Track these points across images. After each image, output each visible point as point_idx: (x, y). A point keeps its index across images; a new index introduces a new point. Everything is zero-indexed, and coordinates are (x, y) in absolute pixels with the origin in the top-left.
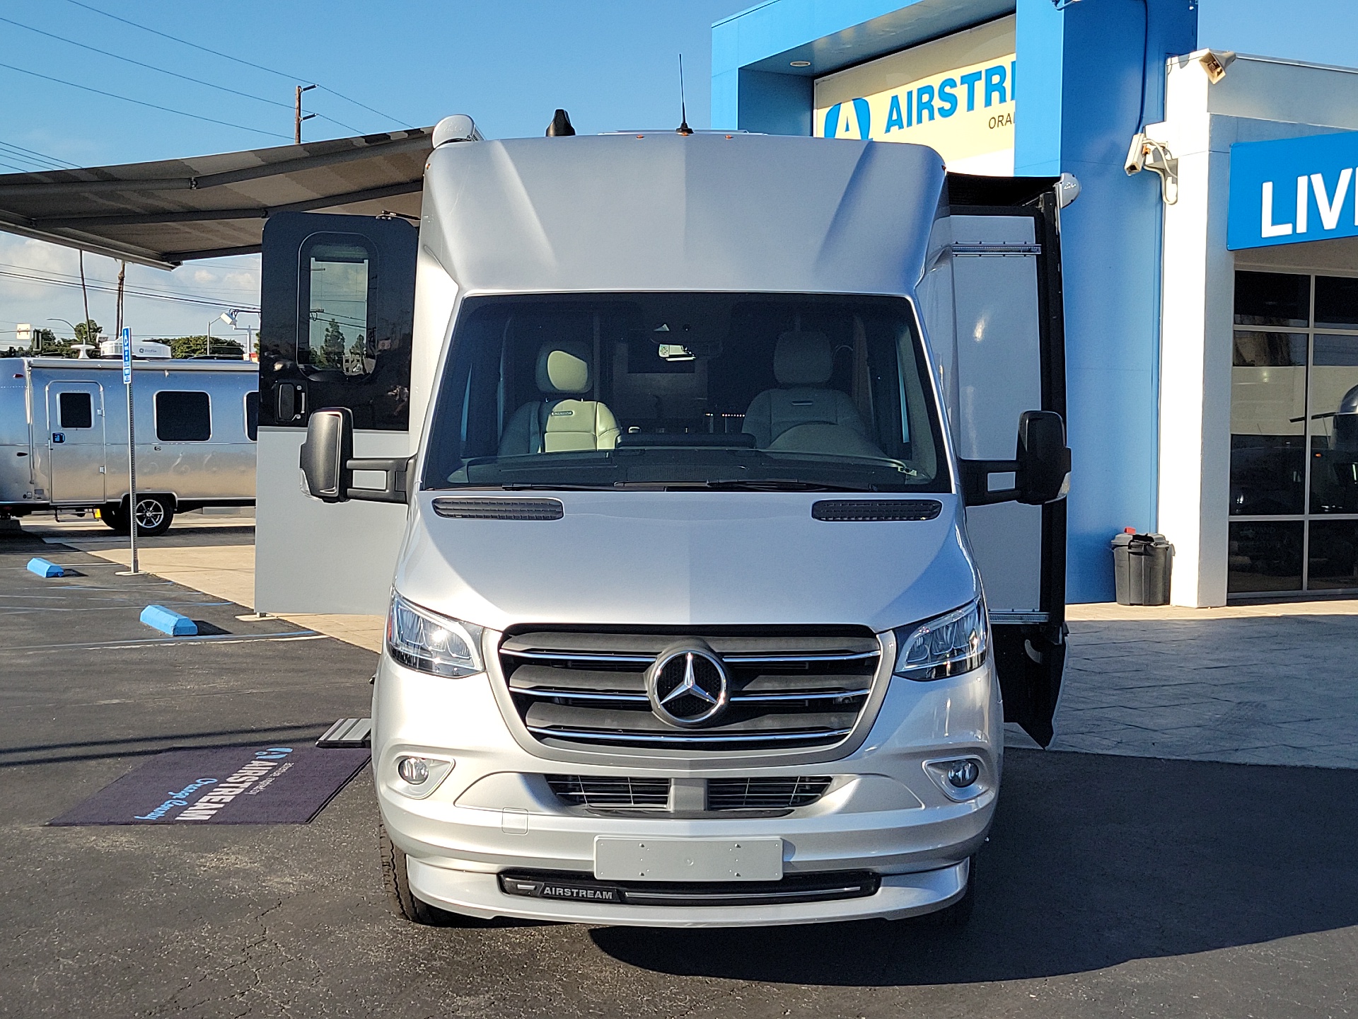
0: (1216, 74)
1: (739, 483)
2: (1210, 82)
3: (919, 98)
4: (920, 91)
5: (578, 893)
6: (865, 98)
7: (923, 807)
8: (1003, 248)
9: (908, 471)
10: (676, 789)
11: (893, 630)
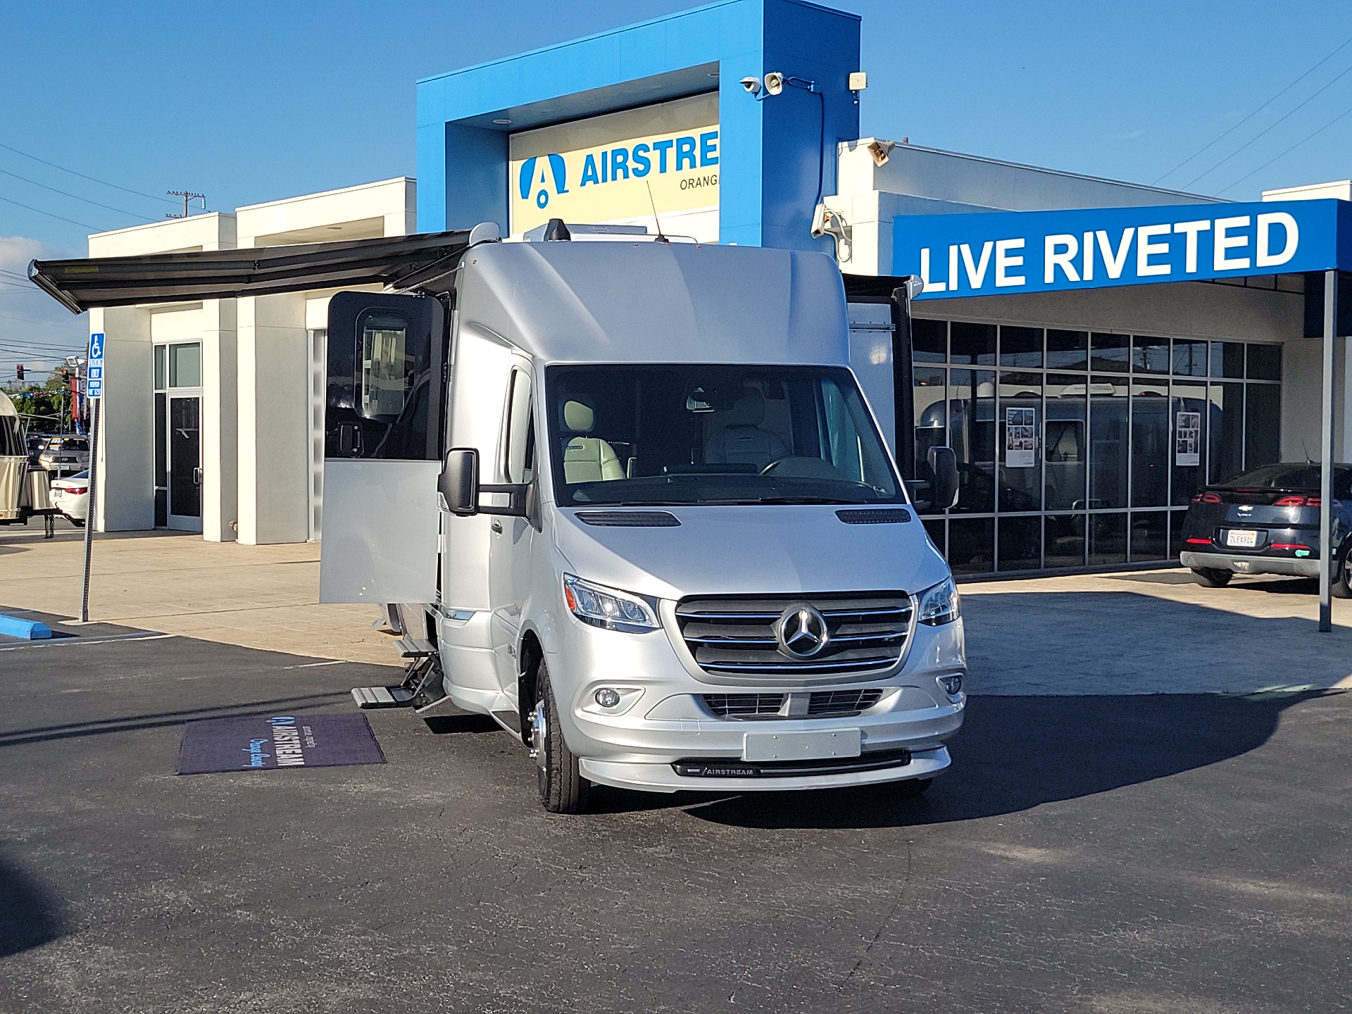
0: (880, 159)
1: (780, 499)
2: (875, 165)
3: (614, 159)
4: (615, 153)
5: (730, 772)
6: (560, 155)
7: (937, 706)
8: (869, 327)
9: (880, 489)
10: (791, 701)
11: (916, 594)
